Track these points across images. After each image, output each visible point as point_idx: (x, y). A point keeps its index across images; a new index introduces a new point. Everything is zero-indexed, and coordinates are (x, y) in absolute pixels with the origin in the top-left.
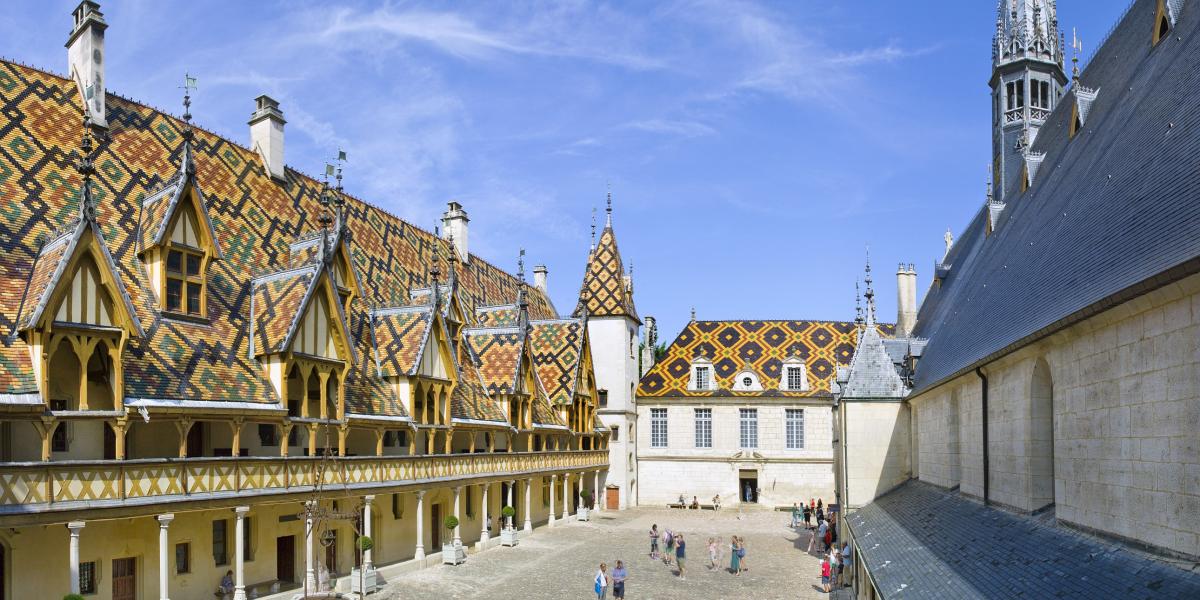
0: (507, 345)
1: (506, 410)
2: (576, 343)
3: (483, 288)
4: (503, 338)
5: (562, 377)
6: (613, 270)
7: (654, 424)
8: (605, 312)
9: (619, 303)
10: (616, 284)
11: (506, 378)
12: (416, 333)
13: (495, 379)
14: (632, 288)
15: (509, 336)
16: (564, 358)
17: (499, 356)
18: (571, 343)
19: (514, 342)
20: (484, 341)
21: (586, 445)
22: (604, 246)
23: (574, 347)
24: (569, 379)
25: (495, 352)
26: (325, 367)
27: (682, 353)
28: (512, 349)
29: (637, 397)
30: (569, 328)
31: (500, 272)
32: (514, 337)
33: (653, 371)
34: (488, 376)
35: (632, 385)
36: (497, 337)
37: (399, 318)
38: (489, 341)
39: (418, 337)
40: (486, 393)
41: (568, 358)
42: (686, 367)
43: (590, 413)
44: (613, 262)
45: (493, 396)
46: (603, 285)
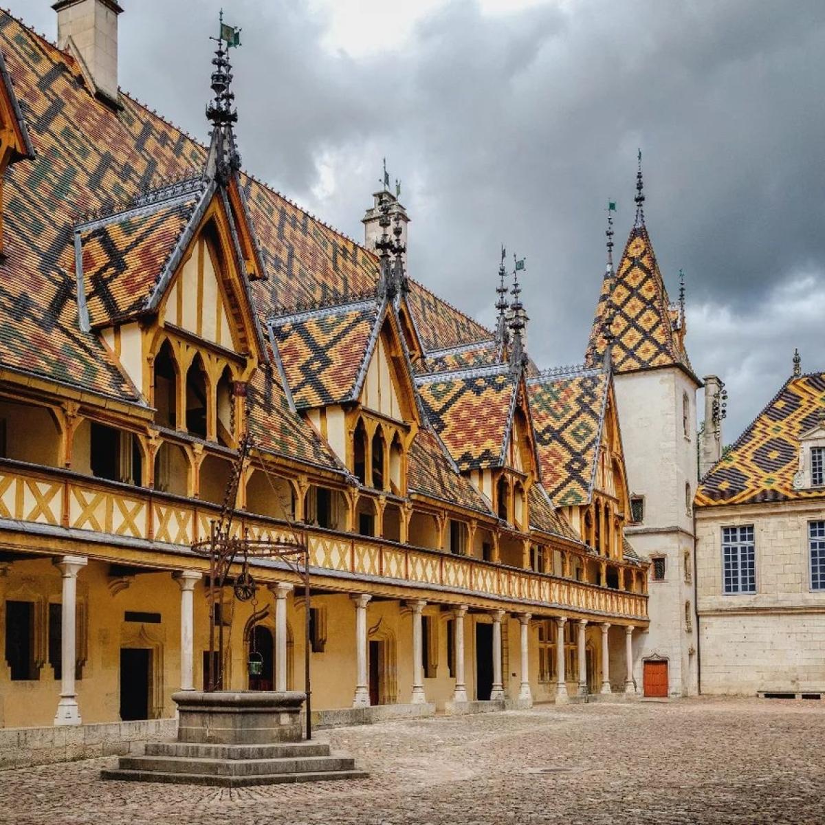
0: (490, 393)
1: (490, 496)
2: (595, 407)
3: (433, 328)
4: (481, 383)
5: (572, 462)
6: (649, 296)
7: (729, 554)
8: (636, 365)
9: (662, 349)
10: (655, 319)
11: (489, 444)
12: (354, 341)
13: (469, 447)
14: (683, 325)
15: (491, 381)
16: (574, 433)
17: (474, 412)
18: (585, 408)
19: (499, 388)
20: (446, 392)
21: (613, 581)
22: (632, 259)
23: (592, 413)
24: (584, 464)
25: (468, 405)
26: (214, 358)
27: (778, 430)
28: (497, 398)
29: (696, 508)
30: (581, 384)
31: (455, 311)
32: (500, 380)
33: (724, 464)
34: (457, 444)
35: (688, 486)
36: (470, 383)
37: (321, 323)
38: (456, 390)
39: (357, 347)
40: (454, 467)
41: (581, 433)
42: (788, 453)
43: (617, 527)
44: (650, 283)
45: (466, 474)
46: (632, 323)
